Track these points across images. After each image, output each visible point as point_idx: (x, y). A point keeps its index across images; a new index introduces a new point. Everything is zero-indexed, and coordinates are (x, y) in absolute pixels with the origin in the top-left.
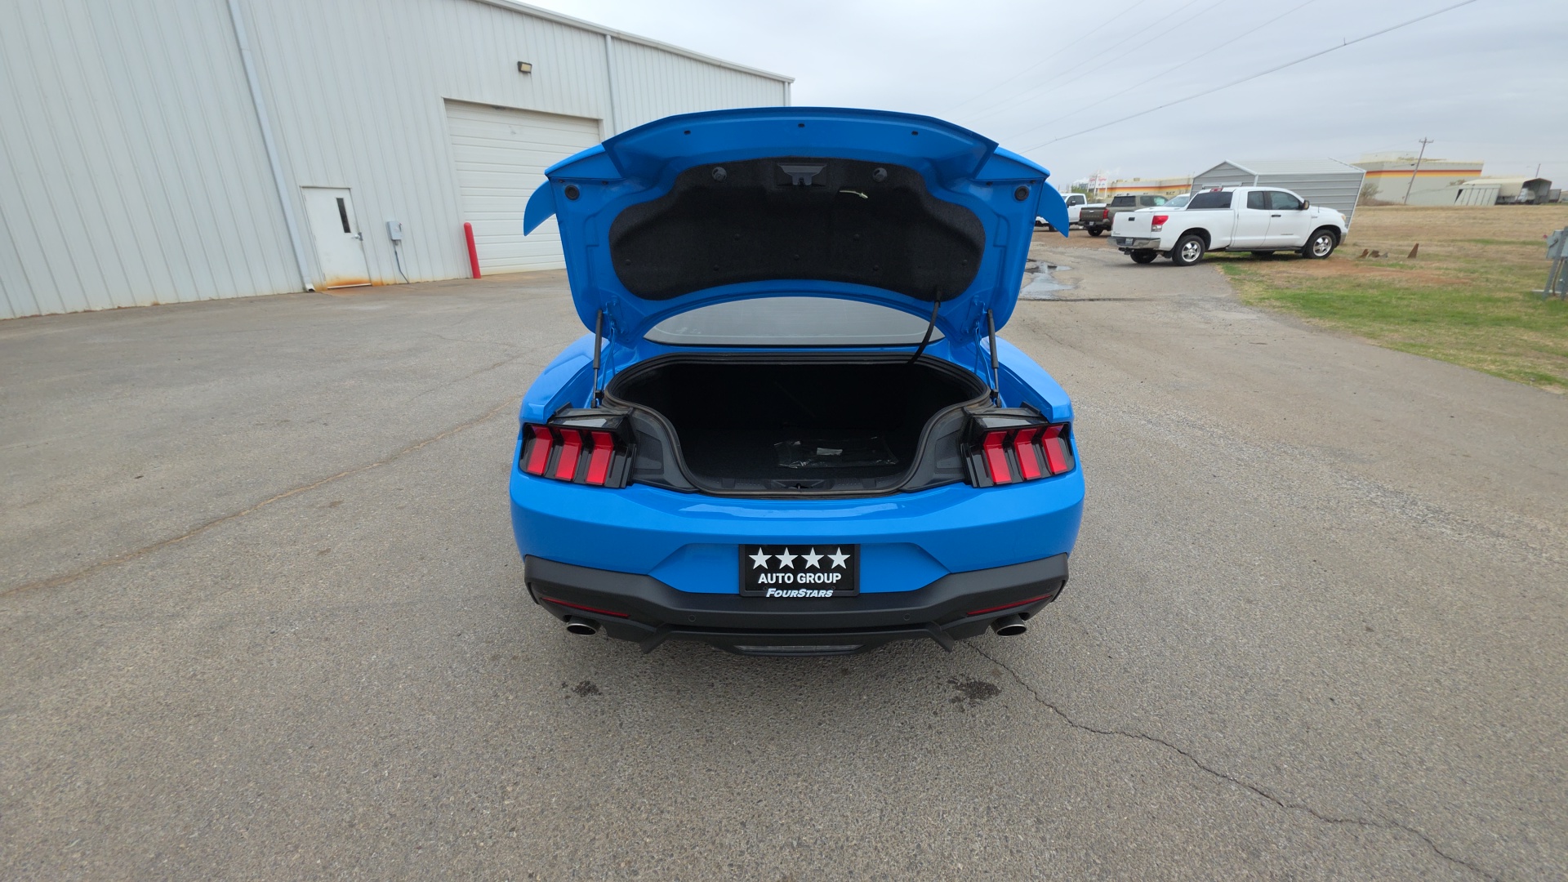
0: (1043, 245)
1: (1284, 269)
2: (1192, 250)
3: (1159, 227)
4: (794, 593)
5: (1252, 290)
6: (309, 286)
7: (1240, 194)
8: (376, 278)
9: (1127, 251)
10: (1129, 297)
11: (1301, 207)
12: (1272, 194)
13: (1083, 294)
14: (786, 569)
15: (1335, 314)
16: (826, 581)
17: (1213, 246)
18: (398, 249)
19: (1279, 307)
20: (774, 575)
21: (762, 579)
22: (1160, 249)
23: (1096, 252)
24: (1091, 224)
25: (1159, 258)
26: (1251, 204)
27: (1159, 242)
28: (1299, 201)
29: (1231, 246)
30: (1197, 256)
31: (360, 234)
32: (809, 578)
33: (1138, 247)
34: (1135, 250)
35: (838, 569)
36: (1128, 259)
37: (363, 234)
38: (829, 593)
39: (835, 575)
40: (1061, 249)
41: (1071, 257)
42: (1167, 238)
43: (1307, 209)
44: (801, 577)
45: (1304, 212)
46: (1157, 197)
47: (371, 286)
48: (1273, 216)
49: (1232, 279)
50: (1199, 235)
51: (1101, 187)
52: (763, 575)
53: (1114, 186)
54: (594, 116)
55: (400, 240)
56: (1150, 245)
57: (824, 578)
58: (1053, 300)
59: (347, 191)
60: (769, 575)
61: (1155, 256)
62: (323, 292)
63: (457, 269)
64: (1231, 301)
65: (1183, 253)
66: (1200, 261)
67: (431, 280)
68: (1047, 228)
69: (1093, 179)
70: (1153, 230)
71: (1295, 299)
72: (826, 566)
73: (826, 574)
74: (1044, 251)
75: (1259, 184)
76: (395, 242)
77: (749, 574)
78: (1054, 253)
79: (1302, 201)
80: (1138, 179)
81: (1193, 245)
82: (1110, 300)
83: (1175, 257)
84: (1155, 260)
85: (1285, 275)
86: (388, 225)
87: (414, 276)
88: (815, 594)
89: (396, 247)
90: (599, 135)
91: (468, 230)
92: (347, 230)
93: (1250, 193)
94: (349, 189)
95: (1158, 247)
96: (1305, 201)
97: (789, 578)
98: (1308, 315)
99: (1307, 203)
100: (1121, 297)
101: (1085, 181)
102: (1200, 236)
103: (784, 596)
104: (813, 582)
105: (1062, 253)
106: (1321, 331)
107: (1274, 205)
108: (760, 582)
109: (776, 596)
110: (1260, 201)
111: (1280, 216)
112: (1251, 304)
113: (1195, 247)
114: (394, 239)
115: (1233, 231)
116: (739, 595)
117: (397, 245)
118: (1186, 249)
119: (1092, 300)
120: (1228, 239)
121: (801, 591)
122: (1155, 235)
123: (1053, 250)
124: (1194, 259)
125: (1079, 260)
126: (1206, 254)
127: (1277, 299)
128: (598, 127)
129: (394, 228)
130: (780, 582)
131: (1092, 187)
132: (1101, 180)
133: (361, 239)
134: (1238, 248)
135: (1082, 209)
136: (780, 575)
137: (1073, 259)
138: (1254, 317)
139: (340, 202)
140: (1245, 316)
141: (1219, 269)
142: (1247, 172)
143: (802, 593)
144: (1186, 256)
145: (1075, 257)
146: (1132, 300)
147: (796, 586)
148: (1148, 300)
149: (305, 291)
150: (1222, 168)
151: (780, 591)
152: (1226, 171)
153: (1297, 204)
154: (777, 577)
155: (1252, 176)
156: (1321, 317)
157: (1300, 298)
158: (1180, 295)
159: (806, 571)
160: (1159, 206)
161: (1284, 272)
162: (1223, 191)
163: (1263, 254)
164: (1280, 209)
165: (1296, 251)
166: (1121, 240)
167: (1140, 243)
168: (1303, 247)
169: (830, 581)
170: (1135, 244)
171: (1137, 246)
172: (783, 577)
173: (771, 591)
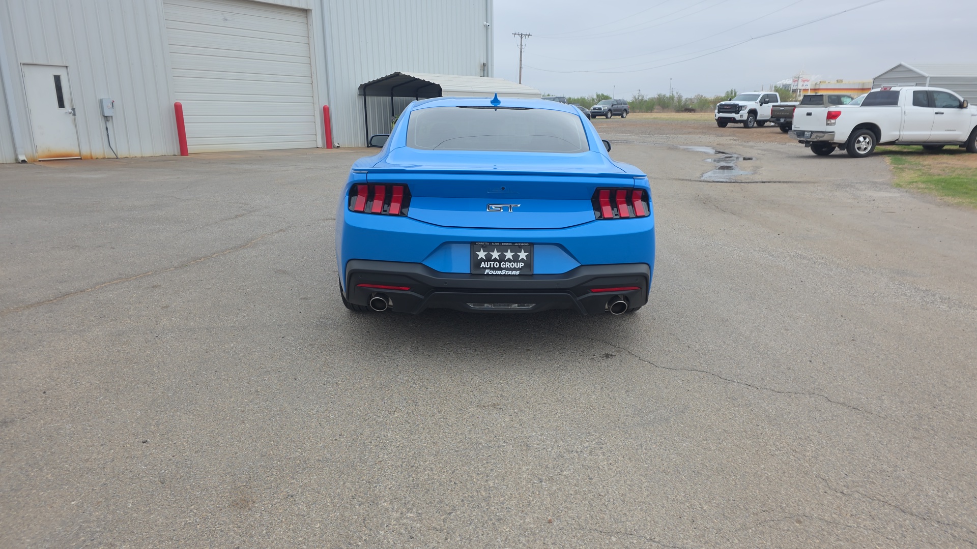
0: (735, 140)
1: (946, 161)
2: (864, 143)
3: (833, 121)
4: (499, 272)
5: (908, 176)
6: (22, 158)
7: (906, 93)
8: (85, 151)
9: (807, 143)
10: (797, 180)
11: (961, 106)
12: (935, 96)
13: (758, 178)
14: (495, 260)
15: (967, 193)
16: (516, 267)
17: (883, 139)
18: (109, 125)
19: (923, 188)
20: (489, 263)
21: (483, 265)
22: (835, 141)
23: (784, 146)
24: (782, 120)
25: (837, 151)
26: (917, 102)
27: (834, 135)
28: (959, 101)
29: (900, 139)
30: (869, 148)
31: (73, 109)
32: (507, 265)
33: (815, 140)
34: (813, 142)
35: (522, 260)
36: (809, 151)
37: (76, 110)
38: (518, 273)
39: (521, 263)
40: (751, 144)
41: (759, 149)
42: (841, 131)
43: (966, 107)
44: (503, 264)
45: (964, 110)
46: (844, 96)
47: (81, 159)
48: (936, 113)
49: (895, 168)
50: (871, 129)
51: (804, 88)
52: (483, 263)
53: (817, 87)
54: (304, 7)
55: (112, 117)
56: (826, 138)
57: (515, 265)
58: (730, 182)
59: (65, 69)
60: (486, 263)
61: (833, 149)
62: (35, 163)
63: (167, 146)
64: (885, 184)
65: (857, 146)
66: (871, 154)
67: (138, 155)
68: (742, 125)
69: (796, 80)
70: (828, 124)
71: (938, 182)
72: (516, 259)
73: (516, 263)
74: (736, 145)
75: (930, 85)
76: (106, 118)
77: (476, 263)
78: (744, 146)
79: (962, 100)
80: (841, 81)
81: (865, 138)
82: (780, 182)
83: (849, 149)
84: (833, 153)
85: (945, 165)
86: (101, 102)
87: (123, 152)
88: (510, 273)
89: (107, 123)
90: (307, 24)
91: (178, 109)
92: (61, 104)
93: (915, 93)
94: (67, 67)
95: (833, 140)
96: (964, 101)
97: (496, 265)
98: (944, 194)
99: (965, 102)
100: (791, 180)
101: (788, 82)
102: (873, 131)
103: (494, 273)
104: (509, 267)
105: (752, 147)
106: (948, 206)
107: (937, 103)
108: (481, 267)
109: (490, 273)
110: (924, 100)
111: (943, 113)
112: (901, 186)
113: (867, 140)
114: (106, 115)
115: (901, 126)
116: (471, 273)
117: (108, 121)
118: (859, 142)
119: (764, 182)
120: (898, 133)
121: (503, 271)
122: (829, 129)
123: (745, 144)
124: (867, 151)
125: (763, 152)
126: (879, 148)
127: (923, 182)
128: (307, 17)
129: (107, 105)
130: (492, 267)
131: (795, 88)
132: (804, 81)
133: (74, 115)
134: (907, 142)
135: (773, 106)
136: (492, 263)
137: (759, 152)
138: (898, 195)
139: (57, 79)
140: (891, 195)
141: (888, 160)
142: (919, 74)
143: (503, 272)
144: (859, 148)
145: (762, 150)
146: (799, 182)
147: (500, 269)
148: (813, 183)
149: (17, 161)
150: (896, 70)
151: (492, 271)
152: (901, 73)
153: (958, 104)
154: (490, 264)
155: (924, 78)
156: (953, 196)
157: (942, 182)
158: (842, 180)
159: (505, 261)
160: (845, 104)
161: (944, 163)
162: (892, 90)
163: (933, 148)
164: (944, 107)
165: (961, 146)
166: (801, 134)
167: (817, 136)
168: (965, 143)
169: (518, 267)
170: (812, 137)
171: (814, 138)
172: (494, 264)
173: (487, 271)
